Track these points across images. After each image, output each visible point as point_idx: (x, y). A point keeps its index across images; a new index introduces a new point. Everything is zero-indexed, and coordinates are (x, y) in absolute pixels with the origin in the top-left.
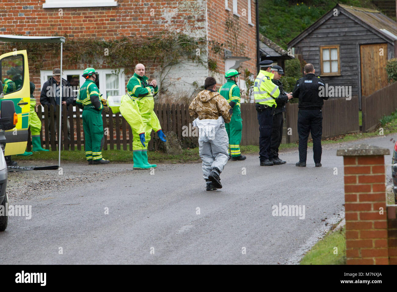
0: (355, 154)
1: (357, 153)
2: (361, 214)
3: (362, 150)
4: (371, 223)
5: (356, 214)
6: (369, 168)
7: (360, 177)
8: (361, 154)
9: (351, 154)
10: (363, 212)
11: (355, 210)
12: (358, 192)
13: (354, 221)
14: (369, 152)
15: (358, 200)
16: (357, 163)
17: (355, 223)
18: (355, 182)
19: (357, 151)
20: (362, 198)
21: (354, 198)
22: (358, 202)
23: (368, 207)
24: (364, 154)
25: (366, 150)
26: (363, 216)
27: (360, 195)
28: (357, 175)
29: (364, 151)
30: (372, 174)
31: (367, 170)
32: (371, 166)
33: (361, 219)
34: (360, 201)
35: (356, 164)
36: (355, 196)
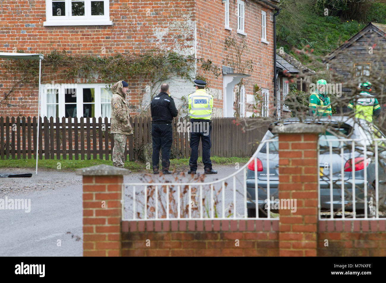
1: (94, 173)
2: (97, 228)
4: (105, 236)
5: (92, 228)
6: (104, 186)
7: (96, 195)
8: (97, 174)
10: (98, 225)
11: (91, 224)
12: (94, 207)
13: (90, 234)
14: (104, 172)
15: (94, 215)
16: (94, 181)
17: (92, 236)
18: (92, 198)
19: (94, 171)
20: (98, 213)
21: (91, 213)
22: (94, 217)
23: (103, 221)
24: (99, 174)
26: (98, 229)
27: (96, 211)
28: (94, 193)
29: (100, 171)
30: (107, 192)
31: (103, 188)
32: (107, 185)
33: (97, 231)
34: (97, 215)
35: (94, 183)
36: (92, 211)
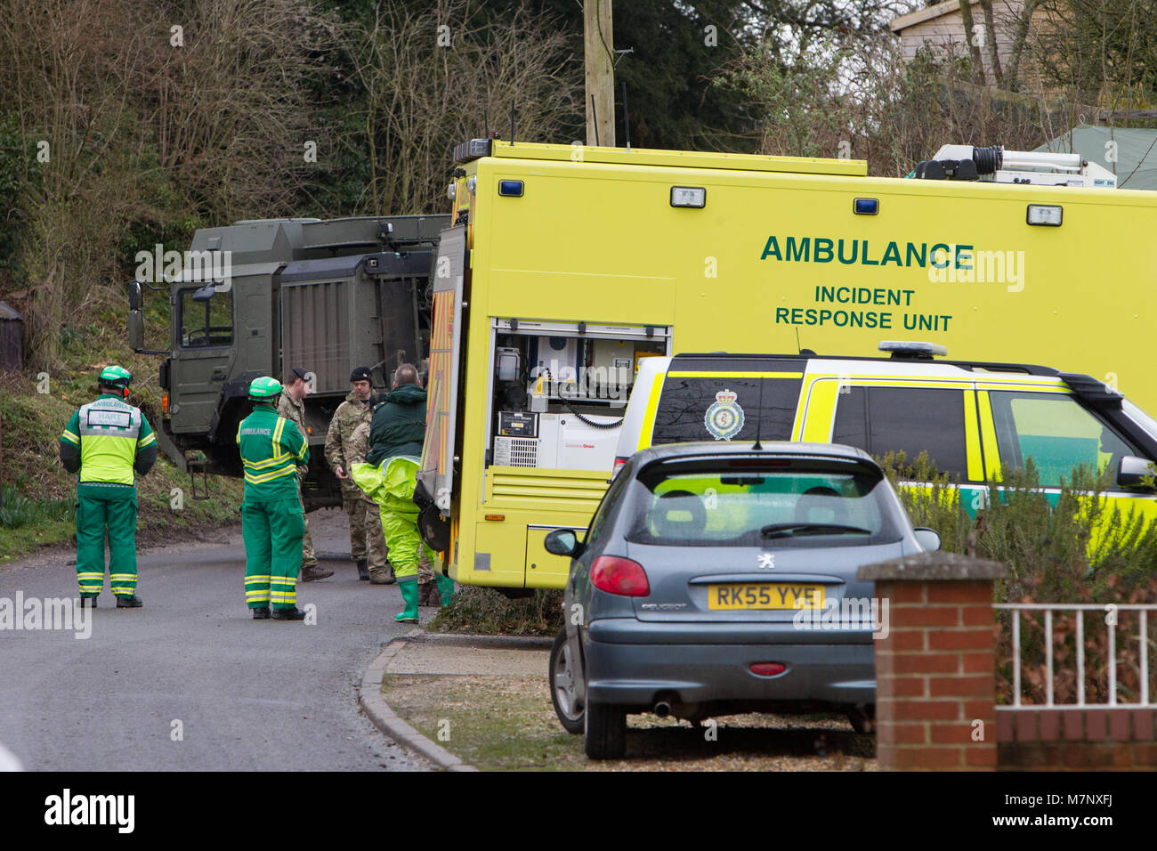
0: (924, 576)
1: (930, 574)
2: (934, 729)
3: (941, 566)
4: (957, 752)
5: (921, 729)
6: (954, 611)
7: (932, 635)
8: (939, 577)
9: (913, 575)
10: (938, 723)
11: (919, 718)
12: (927, 671)
13: (915, 746)
14: (958, 571)
15: (927, 692)
16: (925, 597)
17: (919, 752)
18: (919, 646)
19: (928, 567)
20: (937, 687)
21: (917, 688)
22: (926, 697)
23: (952, 711)
24: (946, 577)
25: (951, 566)
26: (938, 734)
27: (933, 681)
28: (926, 630)
29: (946, 568)
30: (961, 627)
31: (950, 617)
32: (961, 607)
33: (934, 739)
34: (933, 694)
35: (924, 603)
36: (919, 682)
